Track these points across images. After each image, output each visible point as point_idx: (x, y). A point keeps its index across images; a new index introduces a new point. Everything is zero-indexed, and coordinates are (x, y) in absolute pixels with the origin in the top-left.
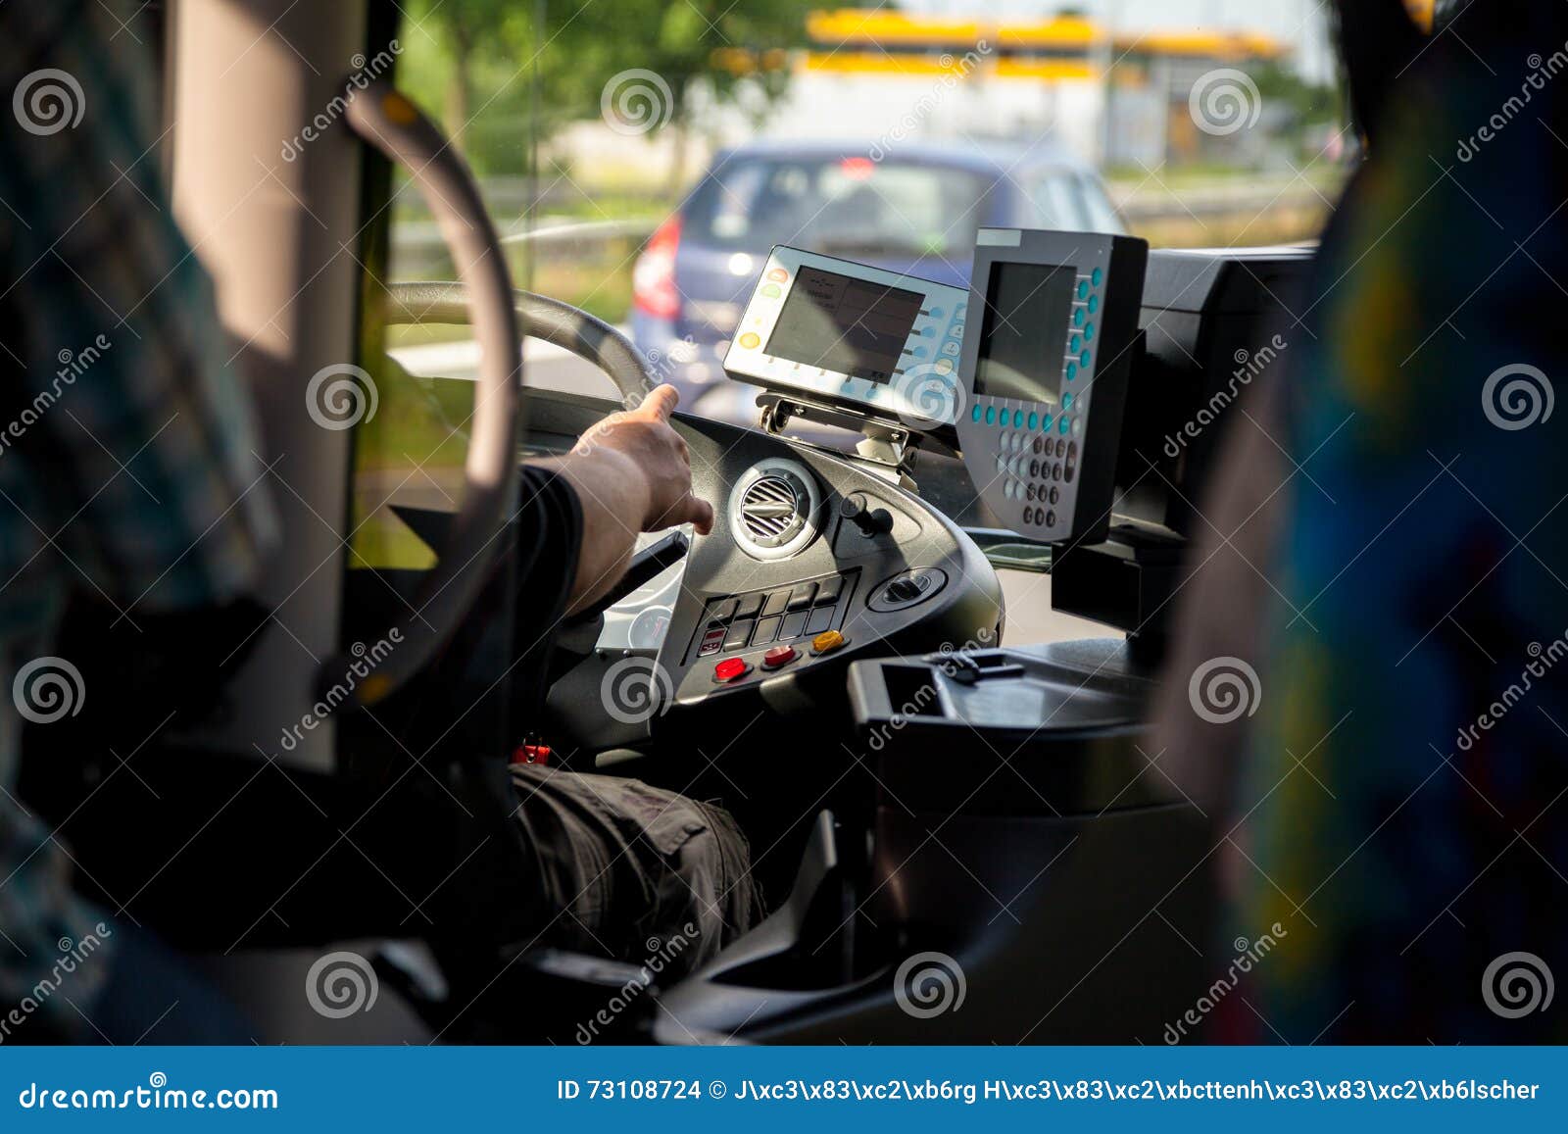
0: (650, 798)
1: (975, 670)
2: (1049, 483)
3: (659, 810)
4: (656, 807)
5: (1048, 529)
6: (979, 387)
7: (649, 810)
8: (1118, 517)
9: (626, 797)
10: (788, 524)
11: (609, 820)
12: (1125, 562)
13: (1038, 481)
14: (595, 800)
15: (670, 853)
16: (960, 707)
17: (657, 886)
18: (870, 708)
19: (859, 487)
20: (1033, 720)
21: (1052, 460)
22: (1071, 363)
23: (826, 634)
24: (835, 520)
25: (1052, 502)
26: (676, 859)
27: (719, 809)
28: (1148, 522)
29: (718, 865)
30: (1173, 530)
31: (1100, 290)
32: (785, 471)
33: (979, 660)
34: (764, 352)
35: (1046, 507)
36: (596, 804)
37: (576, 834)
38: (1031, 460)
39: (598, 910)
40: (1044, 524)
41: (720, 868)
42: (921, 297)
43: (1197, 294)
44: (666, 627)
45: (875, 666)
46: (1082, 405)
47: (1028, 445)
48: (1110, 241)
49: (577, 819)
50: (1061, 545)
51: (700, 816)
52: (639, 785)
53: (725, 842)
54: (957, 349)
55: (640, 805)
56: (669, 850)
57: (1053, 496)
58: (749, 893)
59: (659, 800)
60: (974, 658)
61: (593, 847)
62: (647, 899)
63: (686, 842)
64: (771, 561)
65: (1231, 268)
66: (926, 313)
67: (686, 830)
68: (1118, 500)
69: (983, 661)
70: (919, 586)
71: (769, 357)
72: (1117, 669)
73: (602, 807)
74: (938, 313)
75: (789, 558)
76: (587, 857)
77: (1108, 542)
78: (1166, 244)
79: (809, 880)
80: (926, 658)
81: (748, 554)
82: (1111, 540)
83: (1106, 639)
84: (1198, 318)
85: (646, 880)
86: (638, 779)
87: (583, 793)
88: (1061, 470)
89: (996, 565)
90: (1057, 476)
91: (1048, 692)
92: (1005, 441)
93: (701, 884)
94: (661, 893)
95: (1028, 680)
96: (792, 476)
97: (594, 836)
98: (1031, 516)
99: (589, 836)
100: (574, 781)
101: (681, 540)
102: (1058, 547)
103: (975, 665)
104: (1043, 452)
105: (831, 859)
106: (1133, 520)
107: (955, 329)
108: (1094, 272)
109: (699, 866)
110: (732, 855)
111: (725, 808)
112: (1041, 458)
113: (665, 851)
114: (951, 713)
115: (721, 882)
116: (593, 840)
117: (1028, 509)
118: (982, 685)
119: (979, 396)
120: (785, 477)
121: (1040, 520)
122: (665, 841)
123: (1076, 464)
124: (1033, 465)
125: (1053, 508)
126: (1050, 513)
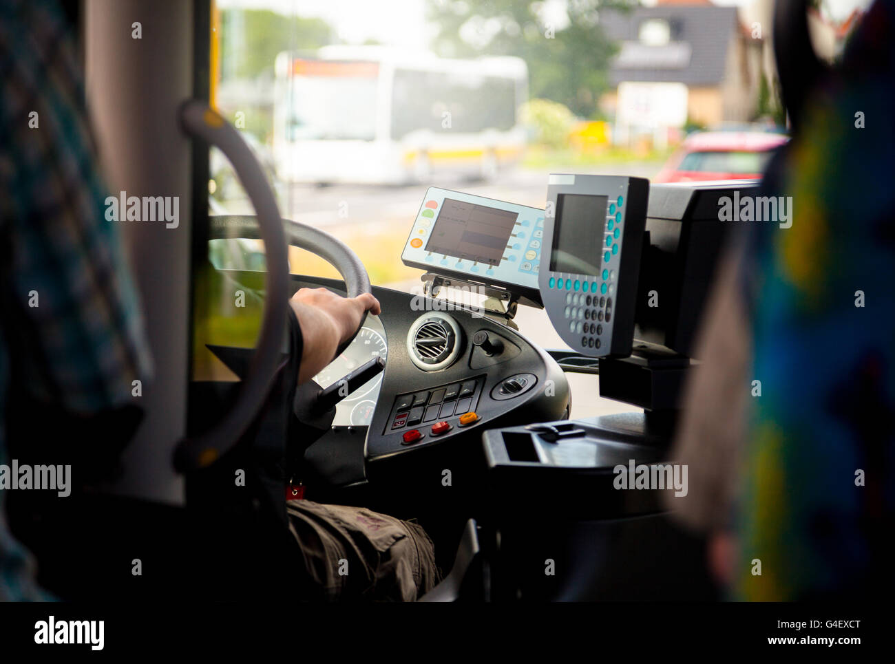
0: (373, 519)
1: (557, 433)
2: (596, 322)
3: (378, 526)
4: (377, 524)
5: (596, 350)
6: (553, 267)
7: (372, 526)
8: (638, 341)
9: (359, 518)
10: (442, 350)
11: (346, 532)
12: (643, 368)
13: (590, 321)
14: (338, 521)
15: (384, 551)
16: (550, 456)
17: (375, 571)
18: (496, 458)
19: (483, 327)
20: (591, 463)
21: (598, 308)
22: (607, 252)
23: (466, 414)
24: (470, 347)
25: (599, 334)
26: (387, 554)
27: (416, 525)
28: (655, 345)
29: (415, 558)
30: (669, 347)
31: (622, 209)
32: (440, 319)
33: (559, 427)
34: (425, 249)
35: (595, 336)
36: (339, 523)
37: (326, 540)
38: (585, 310)
39: (340, 585)
40: (594, 347)
41: (417, 560)
42: (517, 214)
43: (679, 211)
44: (372, 413)
45: (498, 433)
46: (614, 277)
47: (583, 300)
48: (628, 180)
49: (327, 532)
50: (604, 358)
51: (404, 530)
52: (367, 511)
53: (420, 544)
54: (538, 245)
55: (368, 523)
56: (383, 549)
57: (599, 329)
58: (434, 574)
59: (379, 520)
60: (556, 427)
61: (337, 548)
62: (369, 578)
63: (394, 544)
64: (432, 372)
65: (699, 195)
66: (519, 224)
67: (394, 537)
68: (637, 331)
69: (561, 428)
70: (521, 385)
71: (428, 252)
72: (639, 431)
73: (342, 524)
74: (526, 224)
75: (443, 370)
76: (333, 554)
77: (632, 356)
78: (658, 181)
79: (463, 560)
80: (528, 427)
81: (419, 368)
82: (634, 355)
83: (631, 413)
84: (680, 223)
85: (368, 567)
86: (366, 507)
87: (331, 516)
88: (603, 315)
89: (565, 370)
90: (601, 318)
91: (599, 445)
92: (569, 298)
93: (404, 570)
94: (378, 575)
95: (587, 438)
96: (444, 322)
97: (337, 542)
98: (586, 342)
99: (334, 542)
100: (325, 509)
101: (380, 361)
102: (603, 360)
103: (557, 431)
104: (592, 304)
105: (476, 548)
106: (645, 342)
107: (537, 233)
108: (619, 198)
109: (402, 558)
110: (424, 552)
111: (419, 524)
112: (591, 308)
113: (380, 549)
114: (544, 460)
115: (417, 568)
116: (336, 544)
117: (584, 338)
118: (561, 442)
119: (553, 273)
120: (440, 322)
121: (592, 344)
122: (381, 544)
123: (612, 311)
124: (586, 313)
125: (600, 337)
126: (598, 340)
